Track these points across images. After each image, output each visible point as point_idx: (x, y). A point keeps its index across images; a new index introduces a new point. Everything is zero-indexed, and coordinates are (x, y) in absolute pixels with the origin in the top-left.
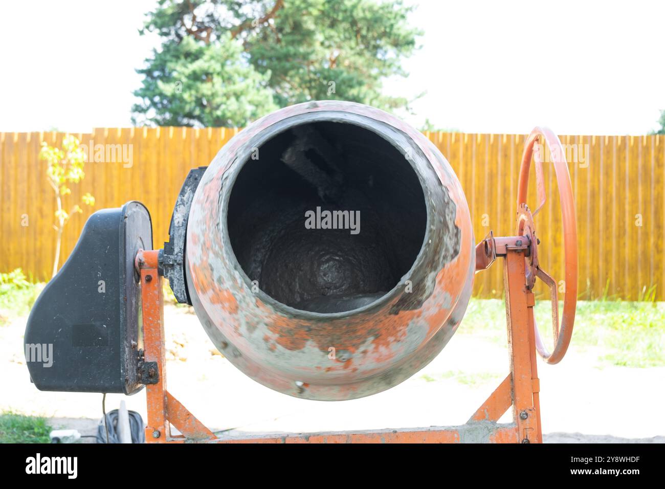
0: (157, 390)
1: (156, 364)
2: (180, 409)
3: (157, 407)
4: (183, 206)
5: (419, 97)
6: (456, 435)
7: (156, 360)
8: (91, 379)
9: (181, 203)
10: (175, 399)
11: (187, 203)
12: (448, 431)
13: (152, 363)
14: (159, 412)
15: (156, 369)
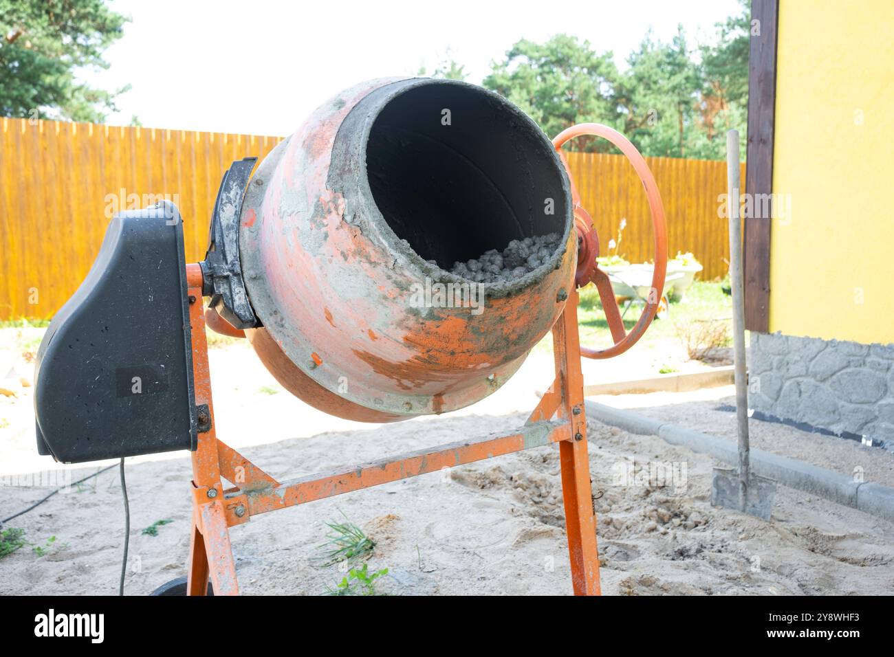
0: (209, 439)
1: (207, 407)
2: (235, 457)
3: (211, 460)
4: (230, 205)
5: (121, 92)
6: (521, 440)
7: (206, 402)
8: (145, 437)
9: (227, 201)
10: (228, 447)
11: (235, 201)
12: (514, 436)
13: (202, 406)
14: (213, 466)
15: (208, 414)
